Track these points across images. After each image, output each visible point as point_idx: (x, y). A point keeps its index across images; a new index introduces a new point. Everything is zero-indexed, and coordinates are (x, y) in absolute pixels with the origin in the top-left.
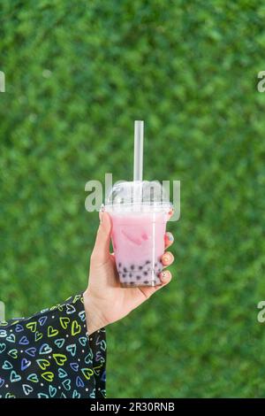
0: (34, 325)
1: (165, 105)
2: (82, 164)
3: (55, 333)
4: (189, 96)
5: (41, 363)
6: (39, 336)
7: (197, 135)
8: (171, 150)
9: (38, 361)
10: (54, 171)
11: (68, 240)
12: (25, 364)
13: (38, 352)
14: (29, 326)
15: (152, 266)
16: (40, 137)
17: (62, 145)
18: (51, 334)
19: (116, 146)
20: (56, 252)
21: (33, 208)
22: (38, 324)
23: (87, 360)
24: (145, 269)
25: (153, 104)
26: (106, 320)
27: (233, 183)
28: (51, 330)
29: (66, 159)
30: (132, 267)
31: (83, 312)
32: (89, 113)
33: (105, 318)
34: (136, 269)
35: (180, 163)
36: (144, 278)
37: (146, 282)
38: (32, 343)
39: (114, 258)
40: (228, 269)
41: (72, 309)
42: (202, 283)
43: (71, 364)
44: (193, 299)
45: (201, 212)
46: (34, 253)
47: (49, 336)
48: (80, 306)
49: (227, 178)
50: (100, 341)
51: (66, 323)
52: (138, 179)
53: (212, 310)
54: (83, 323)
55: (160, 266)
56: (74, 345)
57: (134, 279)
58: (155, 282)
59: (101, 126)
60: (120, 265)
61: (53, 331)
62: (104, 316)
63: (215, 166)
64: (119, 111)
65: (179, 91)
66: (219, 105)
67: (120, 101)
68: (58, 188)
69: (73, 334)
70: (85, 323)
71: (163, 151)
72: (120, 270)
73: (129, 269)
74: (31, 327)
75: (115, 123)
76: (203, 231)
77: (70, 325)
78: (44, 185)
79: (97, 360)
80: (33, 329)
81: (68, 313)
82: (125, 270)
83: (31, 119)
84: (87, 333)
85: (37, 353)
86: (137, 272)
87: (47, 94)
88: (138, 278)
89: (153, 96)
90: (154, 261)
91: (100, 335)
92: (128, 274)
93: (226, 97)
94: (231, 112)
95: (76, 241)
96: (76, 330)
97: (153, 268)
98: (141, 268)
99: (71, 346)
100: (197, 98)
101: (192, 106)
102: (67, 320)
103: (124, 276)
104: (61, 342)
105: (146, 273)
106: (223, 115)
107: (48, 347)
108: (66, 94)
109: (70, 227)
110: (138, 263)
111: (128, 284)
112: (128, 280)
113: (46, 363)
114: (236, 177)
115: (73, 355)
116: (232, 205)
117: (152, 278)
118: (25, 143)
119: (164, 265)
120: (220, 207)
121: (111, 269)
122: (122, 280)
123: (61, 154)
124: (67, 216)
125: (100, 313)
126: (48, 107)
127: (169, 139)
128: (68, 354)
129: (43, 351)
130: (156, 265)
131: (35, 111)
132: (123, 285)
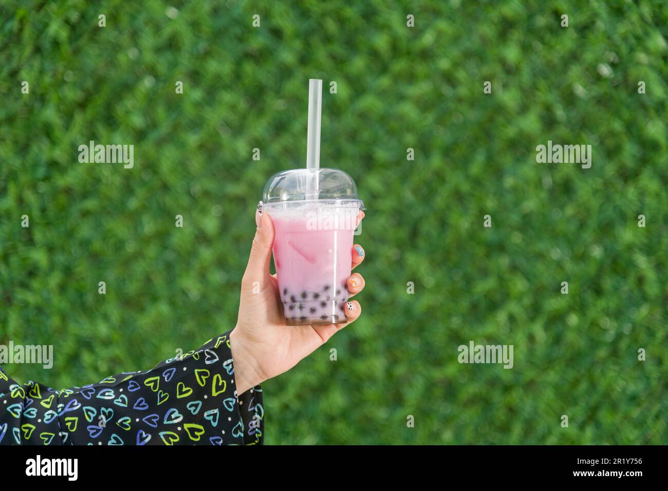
0: (155, 381)
1: (358, 64)
2: (226, 155)
3: (188, 392)
4: (396, 49)
5: (166, 437)
6: (163, 398)
7: (408, 110)
8: (366, 135)
9: (161, 434)
10: (182, 166)
11: (203, 276)
12: (142, 439)
13: (162, 420)
14: (149, 382)
15: (333, 293)
16: (160, 112)
17: (196, 124)
18: (181, 393)
19: (280, 127)
20: (184, 293)
21: (149, 226)
22: (162, 379)
23: (236, 432)
24: (323, 298)
25: (339, 62)
26: (264, 373)
27: (465, 187)
28: (181, 387)
29: (201, 147)
30: (304, 295)
31: (229, 361)
32: (238, 76)
33: (261, 369)
34: (310, 298)
35: (381, 154)
36: (320, 312)
37: (324, 317)
38: (153, 408)
39: (276, 281)
40: (456, 322)
41: (213, 357)
42: (414, 344)
43: (211, 438)
44: (400, 370)
45: (414, 233)
46: (149, 294)
47: (178, 397)
48: (225, 352)
49: (456, 179)
50: (254, 404)
51: (204, 378)
52: (313, 166)
53: (430, 386)
54: (230, 378)
55: (344, 294)
56: (216, 411)
57: (306, 313)
58: (337, 317)
59: (256, 96)
60: (285, 292)
61: (184, 389)
62: (260, 367)
63: (436, 161)
64: (286, 73)
65: (381, 42)
66: (444, 64)
67: (287, 56)
68: (189, 193)
69: (214, 394)
70: (233, 377)
71: (353, 137)
72: (286, 299)
73: (299, 298)
74: (152, 385)
75: (278, 93)
76: (417, 262)
77: (209, 381)
78: (166, 187)
79: (250, 434)
80: (155, 387)
81: (207, 362)
82: (293, 299)
83: (147, 83)
84: (236, 392)
85: (160, 422)
86: (310, 303)
87: (172, 45)
88: (313, 310)
89: (338, 49)
90: (336, 285)
91: (255, 396)
92: (297, 304)
93: (455, 53)
94: (461, 75)
95: (217, 277)
96: (219, 388)
97: (335, 296)
98: (316, 296)
99: (211, 412)
100: (409, 53)
101: (400, 66)
102: (205, 374)
103: (291, 308)
104: (196, 406)
105: (324, 304)
106: (449, 79)
107: (176, 414)
108: (202, 46)
109: (207, 254)
110: (312, 288)
111: (298, 320)
112: (297, 313)
113: (174, 437)
114: (467, 177)
115: (215, 424)
116: (463, 223)
117: (333, 311)
118: (137, 121)
119: (350, 293)
120: (443, 224)
121: (273, 298)
122: (288, 314)
123: (193, 139)
124: (202, 238)
125: (254, 363)
126: (174, 65)
127: (363, 116)
128: (206, 424)
129: (170, 419)
130: (338, 292)
131: (152, 71)
132: (290, 322)
